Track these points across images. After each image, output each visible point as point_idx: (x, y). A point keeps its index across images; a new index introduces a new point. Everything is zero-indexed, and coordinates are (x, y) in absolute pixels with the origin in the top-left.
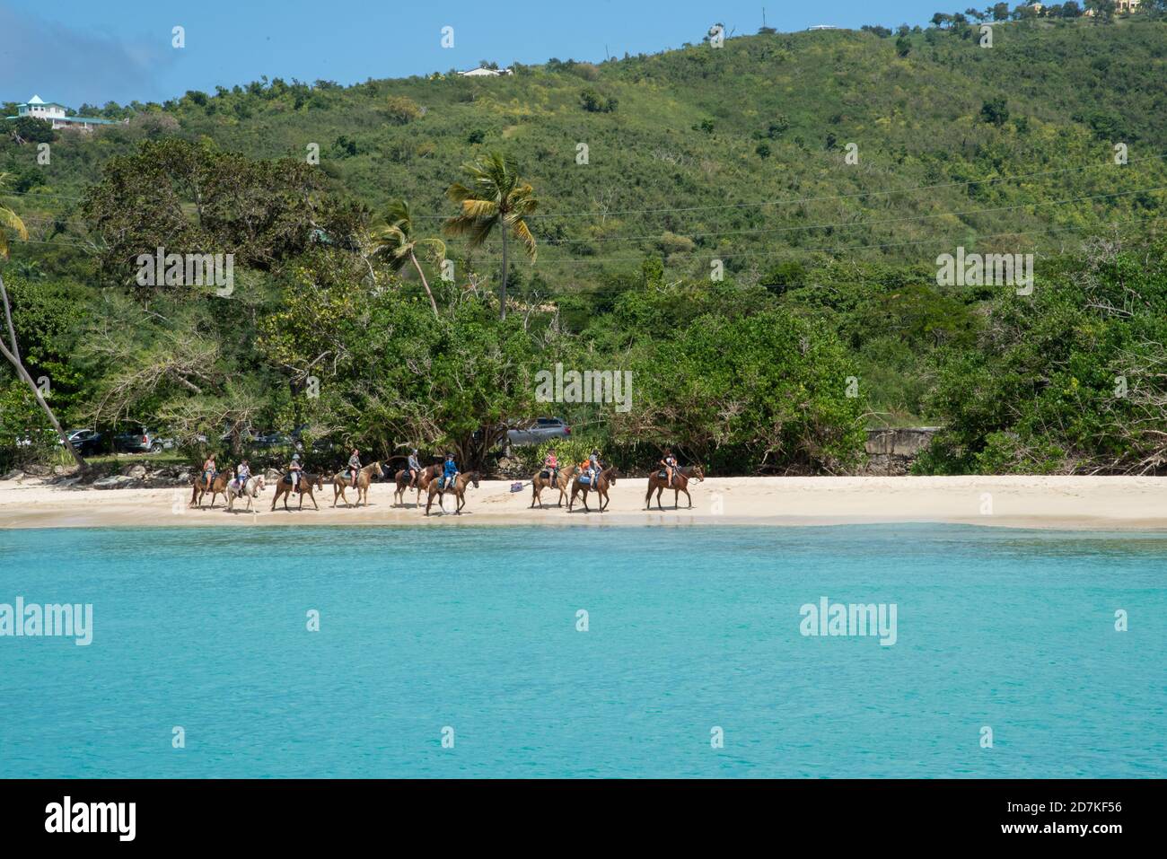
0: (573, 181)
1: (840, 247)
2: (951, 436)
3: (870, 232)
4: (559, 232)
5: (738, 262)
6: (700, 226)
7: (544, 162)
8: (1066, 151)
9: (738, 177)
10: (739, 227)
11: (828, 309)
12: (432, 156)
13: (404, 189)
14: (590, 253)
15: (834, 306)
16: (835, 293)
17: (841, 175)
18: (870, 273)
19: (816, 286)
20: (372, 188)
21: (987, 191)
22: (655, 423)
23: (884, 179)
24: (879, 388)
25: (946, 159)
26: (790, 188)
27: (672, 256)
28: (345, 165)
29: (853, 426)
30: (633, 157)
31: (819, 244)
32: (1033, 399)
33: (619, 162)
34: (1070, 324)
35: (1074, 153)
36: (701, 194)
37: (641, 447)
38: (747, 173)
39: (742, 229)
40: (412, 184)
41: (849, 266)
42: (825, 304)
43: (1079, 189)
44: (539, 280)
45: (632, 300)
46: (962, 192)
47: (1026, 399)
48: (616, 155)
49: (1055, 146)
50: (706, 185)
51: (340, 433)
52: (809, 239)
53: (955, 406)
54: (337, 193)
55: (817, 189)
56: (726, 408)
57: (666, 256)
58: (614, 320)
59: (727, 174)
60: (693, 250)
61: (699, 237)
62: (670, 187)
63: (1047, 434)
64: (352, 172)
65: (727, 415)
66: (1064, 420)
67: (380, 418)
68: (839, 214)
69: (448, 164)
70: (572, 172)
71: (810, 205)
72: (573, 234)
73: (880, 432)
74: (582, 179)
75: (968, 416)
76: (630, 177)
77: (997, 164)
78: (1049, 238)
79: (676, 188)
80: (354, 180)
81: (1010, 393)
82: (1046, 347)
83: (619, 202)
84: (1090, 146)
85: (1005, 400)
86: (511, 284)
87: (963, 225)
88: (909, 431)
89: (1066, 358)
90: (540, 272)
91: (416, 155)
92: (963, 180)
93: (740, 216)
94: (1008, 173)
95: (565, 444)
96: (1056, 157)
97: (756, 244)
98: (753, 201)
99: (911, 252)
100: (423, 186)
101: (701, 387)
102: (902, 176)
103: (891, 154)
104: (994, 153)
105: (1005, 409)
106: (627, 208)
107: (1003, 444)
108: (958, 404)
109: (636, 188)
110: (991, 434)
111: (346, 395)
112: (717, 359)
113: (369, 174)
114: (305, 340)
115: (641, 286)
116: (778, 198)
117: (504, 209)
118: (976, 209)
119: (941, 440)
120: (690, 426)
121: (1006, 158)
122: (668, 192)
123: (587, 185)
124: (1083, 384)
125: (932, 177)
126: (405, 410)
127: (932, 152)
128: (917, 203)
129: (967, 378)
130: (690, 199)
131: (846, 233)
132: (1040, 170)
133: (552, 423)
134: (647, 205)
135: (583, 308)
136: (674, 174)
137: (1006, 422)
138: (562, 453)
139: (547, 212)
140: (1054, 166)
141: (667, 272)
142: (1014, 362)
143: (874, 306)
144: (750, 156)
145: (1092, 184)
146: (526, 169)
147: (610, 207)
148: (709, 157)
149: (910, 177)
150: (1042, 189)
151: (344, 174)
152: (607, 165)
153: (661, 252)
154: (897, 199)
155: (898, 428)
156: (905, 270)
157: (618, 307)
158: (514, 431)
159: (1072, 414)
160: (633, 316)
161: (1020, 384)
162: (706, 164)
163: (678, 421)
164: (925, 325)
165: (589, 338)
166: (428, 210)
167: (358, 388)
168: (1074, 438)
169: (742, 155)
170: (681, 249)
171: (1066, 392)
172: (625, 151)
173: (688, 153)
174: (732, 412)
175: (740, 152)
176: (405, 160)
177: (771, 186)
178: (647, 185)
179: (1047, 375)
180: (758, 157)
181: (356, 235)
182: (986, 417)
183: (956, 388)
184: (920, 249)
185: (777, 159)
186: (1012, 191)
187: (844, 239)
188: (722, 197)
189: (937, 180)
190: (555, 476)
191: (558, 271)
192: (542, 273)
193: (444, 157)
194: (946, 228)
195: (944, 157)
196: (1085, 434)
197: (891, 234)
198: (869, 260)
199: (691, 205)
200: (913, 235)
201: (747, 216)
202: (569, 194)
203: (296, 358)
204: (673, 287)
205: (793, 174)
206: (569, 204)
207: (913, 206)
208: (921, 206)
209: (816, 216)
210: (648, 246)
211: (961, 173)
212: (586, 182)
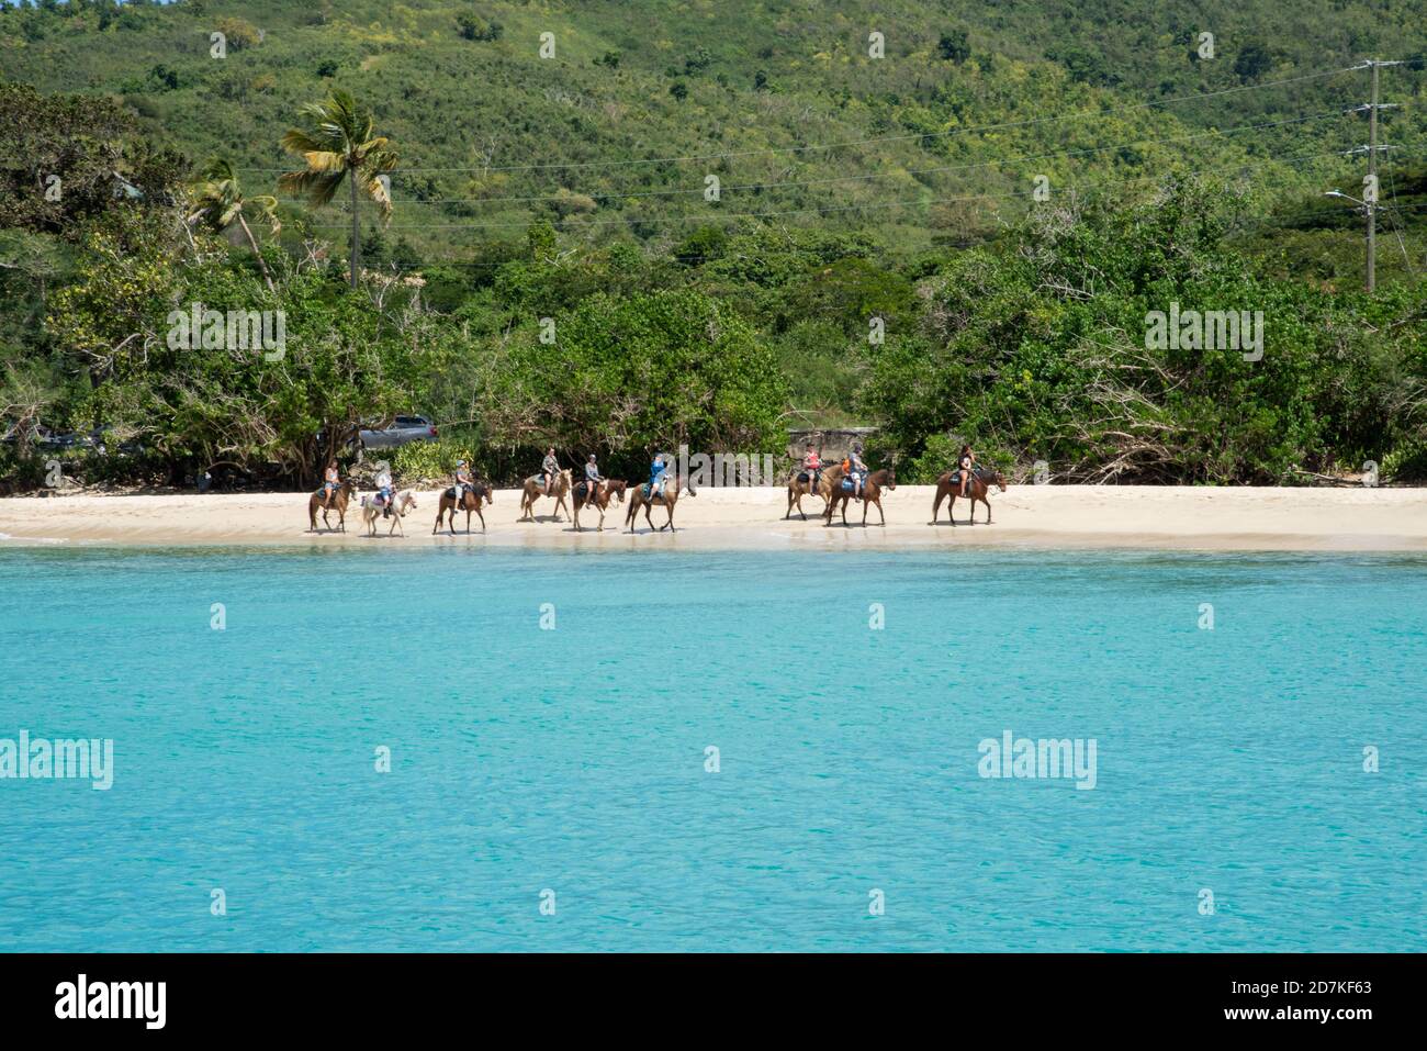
0: (447, 125)
1: (771, 210)
2: (886, 439)
3: (806, 191)
4: (430, 187)
5: (649, 227)
6: (603, 182)
7: (412, 101)
8: (1037, 95)
9: (649, 122)
10: (649, 184)
11: (753, 285)
12: (273, 92)
13: (239, 132)
14: (468, 213)
15: (761, 281)
16: (762, 266)
17: (772, 122)
18: (804, 241)
19: (739, 256)
20: (197, 130)
21: (945, 142)
22: (538, 423)
23: (823, 126)
24: (806, 381)
25: (897, 102)
26: (711, 136)
27: (570, 219)
28: (163, 101)
29: (772, 426)
30: (520, 97)
31: (744, 205)
32: (980, 394)
33: (503, 101)
34: (1023, 306)
35: (1046, 97)
36: (604, 143)
37: (521, 451)
38: (659, 117)
39: (653, 186)
40: (247, 125)
41: (780, 232)
42: (751, 279)
43: (1052, 141)
44: (405, 247)
45: (516, 272)
46: (917, 144)
47: (972, 394)
48: (500, 94)
49: (1025, 89)
50: (609, 133)
51: (151, 434)
52: (734, 199)
53: (891, 402)
54: (154, 136)
55: (744, 138)
56: (620, 406)
57: (562, 218)
58: (495, 297)
59: (636, 119)
60: (594, 212)
61: (600, 196)
62: (566, 134)
63: (995, 436)
64: (172, 109)
65: (621, 415)
66: (1016, 420)
67: (198, 416)
68: (769, 169)
69: (292, 102)
70: (446, 114)
71: (734, 157)
72: (448, 190)
73: (806, 434)
74: (458, 123)
75: (906, 415)
76: (517, 121)
77: (957, 110)
78: (1017, 199)
79: (573, 135)
80: (174, 120)
81: (954, 388)
82: (995, 333)
83: (503, 151)
84: (1065, 89)
85: (949, 396)
86: (370, 252)
87: (916, 183)
88: (840, 433)
89: (1018, 346)
90: (407, 236)
91: (253, 90)
92: (917, 130)
93: (651, 171)
94: (969, 121)
95: (429, 448)
96: (1025, 102)
97: (670, 205)
98: (668, 151)
99: (854, 216)
100: (261, 129)
101: (592, 381)
102: (844, 123)
103: (832, 96)
104: (953, 96)
105: (949, 407)
106: (514, 159)
107: (944, 449)
108: (894, 400)
109: (525, 135)
110: (931, 436)
111: (156, 390)
112: (610, 346)
113: (193, 113)
114: (108, 320)
115: (526, 256)
116: (695, 149)
117: (353, 163)
118: (931, 164)
119: (874, 443)
120: (580, 426)
121: (967, 102)
122: (563, 140)
123: (464, 131)
124: (1036, 377)
125: (880, 126)
126: (229, 407)
127: (879, 95)
128: (862, 157)
129: (905, 370)
130: (590, 149)
131: (777, 192)
132: (1007, 118)
133: (416, 422)
134: (538, 155)
135: (458, 281)
136: (571, 118)
137: (950, 422)
138: (425, 460)
139: (416, 163)
140: (1023, 112)
141: (560, 238)
142: (959, 352)
143: (805, 281)
144: (663, 97)
145: (1066, 135)
146: (389, 109)
147: (493, 158)
148: (614, 98)
149: (854, 125)
150: (1009, 140)
151: (162, 112)
152: (489, 106)
153: (555, 213)
154: (839, 152)
155: (826, 429)
156: (845, 238)
157: (499, 280)
158: (368, 432)
159: (1024, 413)
160: (517, 292)
161: (966, 377)
162: (610, 105)
163: (566, 420)
164: (861, 306)
165: (464, 318)
166: (267, 159)
167: (171, 381)
168: (1025, 441)
169: (653, 96)
170: (580, 209)
171: (1018, 386)
172: (511, 89)
173: (588, 93)
174: (627, 412)
175: (651, 91)
176: (238, 96)
177: (689, 136)
178: (538, 130)
179: (995, 368)
180: (672, 98)
181: (170, 191)
182: (927, 416)
183: (893, 381)
184: (865, 211)
185: (696, 101)
186: (975, 143)
187: (775, 199)
188: (630, 146)
189: (885, 129)
190: (816, 480)
191: (429, 235)
192: (409, 239)
193: (287, 93)
194: (896, 187)
195: (895, 100)
196: (1038, 437)
197: (831, 194)
198: (805, 225)
199: (592, 156)
200: (857, 195)
201: (659, 170)
202: (443, 141)
203: (98, 341)
204: (566, 257)
205: (714, 120)
206: (443, 153)
207: (858, 159)
208: (867, 160)
209: (742, 171)
210: (539, 206)
211: (915, 120)
212: (463, 126)
